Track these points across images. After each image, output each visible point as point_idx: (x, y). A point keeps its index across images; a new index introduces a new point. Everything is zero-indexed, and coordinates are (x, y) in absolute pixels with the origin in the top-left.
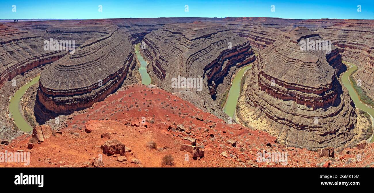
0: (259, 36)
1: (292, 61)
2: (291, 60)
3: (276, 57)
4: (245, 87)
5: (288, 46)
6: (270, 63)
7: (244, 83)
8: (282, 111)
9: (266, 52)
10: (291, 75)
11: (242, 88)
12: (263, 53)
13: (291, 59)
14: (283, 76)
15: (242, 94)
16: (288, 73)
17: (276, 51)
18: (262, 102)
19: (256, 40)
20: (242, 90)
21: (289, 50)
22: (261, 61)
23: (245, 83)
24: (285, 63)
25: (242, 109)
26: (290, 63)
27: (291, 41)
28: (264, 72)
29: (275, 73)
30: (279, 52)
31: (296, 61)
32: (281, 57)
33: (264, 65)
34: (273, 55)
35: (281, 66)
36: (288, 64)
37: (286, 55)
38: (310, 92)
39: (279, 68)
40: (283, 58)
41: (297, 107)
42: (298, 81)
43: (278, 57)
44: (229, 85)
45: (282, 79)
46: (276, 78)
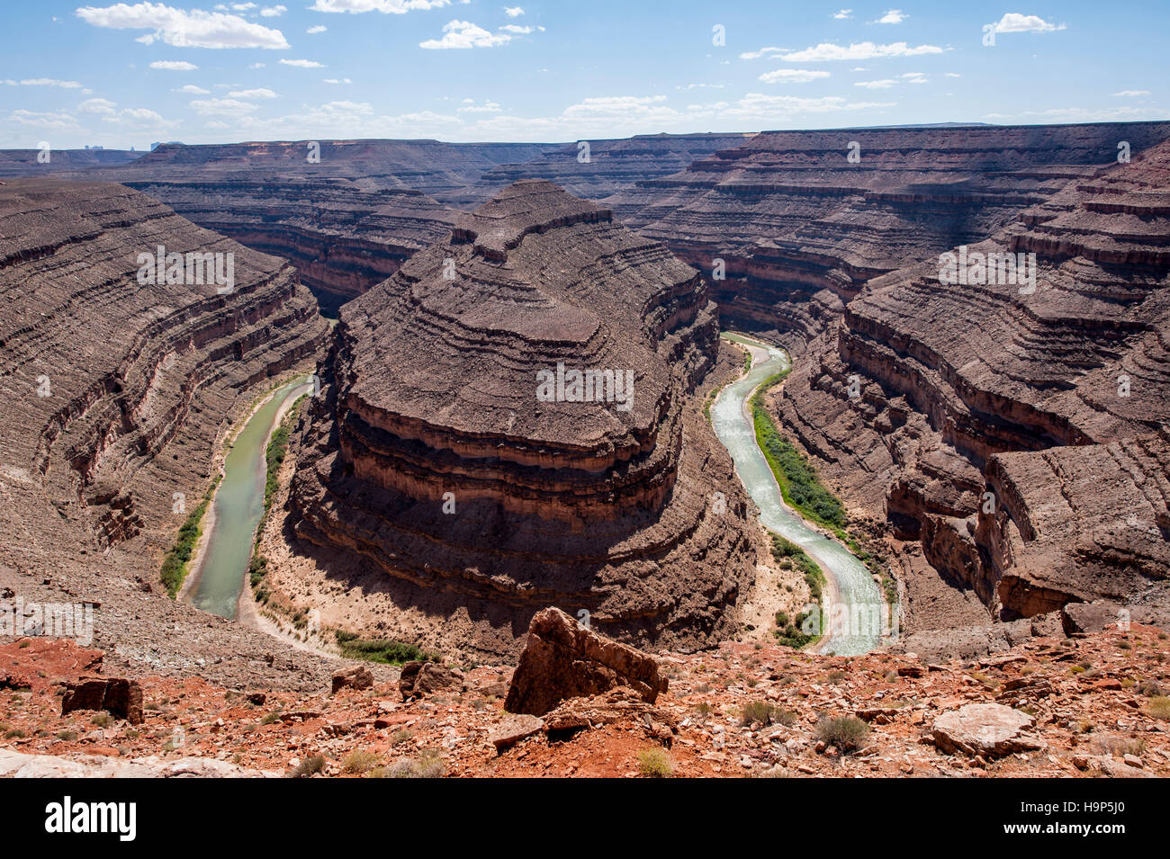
0: (338, 233)
1: (482, 343)
2: (478, 337)
3: (410, 328)
4: (286, 473)
5: (466, 273)
6: (388, 358)
7: (280, 460)
8: (449, 543)
9: (369, 310)
10: (480, 398)
11: (275, 478)
12: (357, 314)
13: (478, 331)
14: (443, 405)
15: (274, 507)
16: (465, 392)
17: (412, 300)
19: (326, 253)
20: (274, 487)
21: (469, 292)
23: (286, 458)
24: (453, 352)
25: (276, 568)
26: (473, 349)
27: (479, 251)
28: (361, 395)
29: (409, 398)
30: (425, 304)
31: (498, 339)
32: (434, 326)
33: (362, 367)
34: (401, 317)
35: (436, 367)
36: (467, 355)
37: (455, 316)
38: (559, 463)
39: (425, 374)
40: (443, 330)
41: (510, 522)
42: (508, 425)
43: (420, 328)
44: (210, 479)
45: (442, 417)
46: (413, 419)
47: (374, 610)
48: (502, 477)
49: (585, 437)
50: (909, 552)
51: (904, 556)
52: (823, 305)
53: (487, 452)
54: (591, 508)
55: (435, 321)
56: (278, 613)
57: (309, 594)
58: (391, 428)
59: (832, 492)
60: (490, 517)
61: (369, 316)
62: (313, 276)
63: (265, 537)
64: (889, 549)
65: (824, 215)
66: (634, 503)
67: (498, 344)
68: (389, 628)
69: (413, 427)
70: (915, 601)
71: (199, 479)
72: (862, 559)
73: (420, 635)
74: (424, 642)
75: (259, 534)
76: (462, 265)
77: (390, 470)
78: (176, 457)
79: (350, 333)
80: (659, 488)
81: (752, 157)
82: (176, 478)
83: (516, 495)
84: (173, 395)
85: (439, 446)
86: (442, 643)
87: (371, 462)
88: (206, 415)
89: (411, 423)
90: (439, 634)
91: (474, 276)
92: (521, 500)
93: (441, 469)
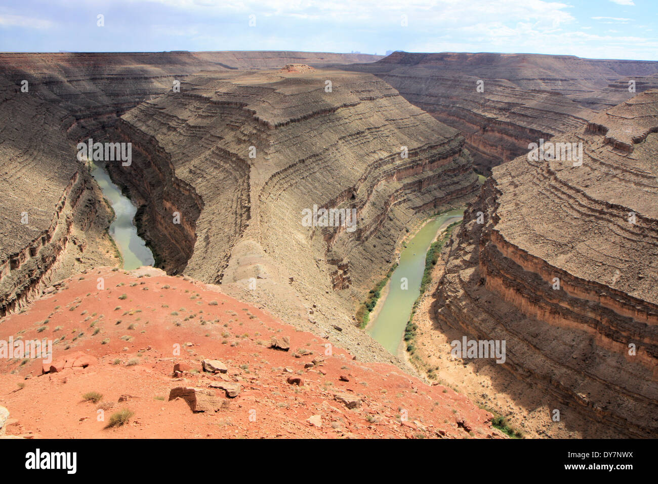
0: (495, 116)
1: (601, 212)
2: (598, 207)
3: (544, 192)
4: (437, 273)
5: (595, 157)
6: (524, 210)
7: (434, 263)
8: (546, 356)
9: (514, 174)
10: (593, 255)
11: (429, 274)
12: (504, 175)
13: (601, 203)
14: (561, 253)
15: (427, 293)
16: (581, 247)
19: (484, 129)
20: (427, 280)
21: (596, 172)
23: (438, 263)
24: (576, 215)
25: (422, 334)
26: (592, 215)
27: (609, 142)
28: (501, 233)
29: (536, 242)
30: (558, 175)
31: (615, 212)
32: (563, 193)
33: (504, 213)
34: (538, 182)
35: (560, 224)
36: (587, 219)
37: (582, 189)
39: (551, 227)
40: (570, 197)
41: (598, 355)
42: (613, 279)
43: (552, 193)
44: (391, 265)
45: (559, 262)
46: (536, 258)
47: (481, 383)
48: (598, 318)
53: (591, 297)
55: (565, 189)
56: (418, 363)
57: (440, 358)
58: (519, 262)
60: (582, 345)
61: (513, 177)
62: (473, 144)
63: (418, 311)
67: (615, 216)
68: (489, 400)
69: (535, 264)
71: (385, 263)
73: (511, 413)
74: (512, 419)
75: (414, 308)
76: (593, 151)
77: (511, 290)
78: (375, 246)
79: (497, 187)
82: (373, 259)
83: (608, 336)
84: (379, 207)
86: (526, 425)
87: (499, 281)
88: (395, 223)
89: (535, 260)
90: (525, 417)
91: (602, 161)
92: (611, 340)
93: (550, 299)
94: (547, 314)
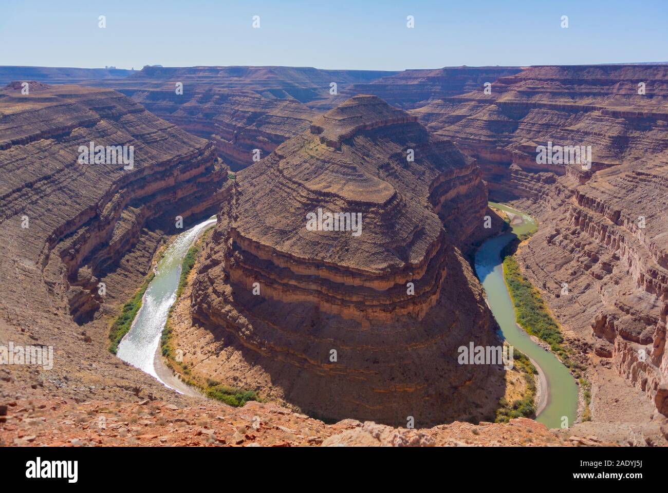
1: (317, 200)
2: (315, 197)
3: (274, 188)
6: (258, 207)
7: (191, 267)
8: (282, 330)
9: (253, 176)
11: (186, 279)
12: (246, 178)
13: (313, 192)
14: (287, 240)
15: (183, 296)
16: (302, 232)
17: (278, 170)
18: (230, 311)
20: (184, 284)
21: (313, 167)
22: (237, 200)
23: (194, 266)
24: (298, 205)
25: (177, 335)
27: (324, 140)
28: (238, 229)
29: (267, 233)
30: (285, 173)
31: (328, 199)
32: (289, 188)
33: (242, 211)
34: (270, 181)
35: (286, 214)
36: (307, 207)
37: (302, 182)
38: (357, 282)
39: (279, 218)
40: (294, 190)
41: (323, 319)
42: (327, 255)
43: (280, 188)
44: (147, 277)
45: (285, 247)
46: (268, 247)
47: (232, 368)
48: (319, 289)
49: (376, 266)
50: (603, 365)
51: (599, 368)
52: (564, 187)
53: (312, 271)
54: (375, 314)
55: (290, 184)
56: (175, 363)
57: (194, 354)
58: (254, 252)
59: (553, 317)
60: (310, 314)
61: (252, 179)
62: (228, 152)
63: (174, 315)
64: (589, 362)
65: (571, 125)
66: (405, 313)
67: (327, 202)
68: (240, 380)
69: (267, 252)
70: (603, 401)
72: (569, 367)
73: (259, 387)
75: (170, 313)
76: (311, 149)
77: (251, 278)
78: (128, 261)
79: (240, 189)
80: (424, 305)
81: (522, 83)
82: (126, 273)
83: (327, 301)
85: (282, 265)
87: (240, 272)
89: (266, 249)
91: (317, 157)
92: (330, 305)
93: (281, 280)
94: (281, 293)
